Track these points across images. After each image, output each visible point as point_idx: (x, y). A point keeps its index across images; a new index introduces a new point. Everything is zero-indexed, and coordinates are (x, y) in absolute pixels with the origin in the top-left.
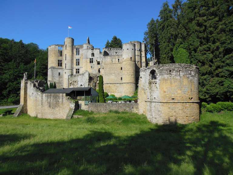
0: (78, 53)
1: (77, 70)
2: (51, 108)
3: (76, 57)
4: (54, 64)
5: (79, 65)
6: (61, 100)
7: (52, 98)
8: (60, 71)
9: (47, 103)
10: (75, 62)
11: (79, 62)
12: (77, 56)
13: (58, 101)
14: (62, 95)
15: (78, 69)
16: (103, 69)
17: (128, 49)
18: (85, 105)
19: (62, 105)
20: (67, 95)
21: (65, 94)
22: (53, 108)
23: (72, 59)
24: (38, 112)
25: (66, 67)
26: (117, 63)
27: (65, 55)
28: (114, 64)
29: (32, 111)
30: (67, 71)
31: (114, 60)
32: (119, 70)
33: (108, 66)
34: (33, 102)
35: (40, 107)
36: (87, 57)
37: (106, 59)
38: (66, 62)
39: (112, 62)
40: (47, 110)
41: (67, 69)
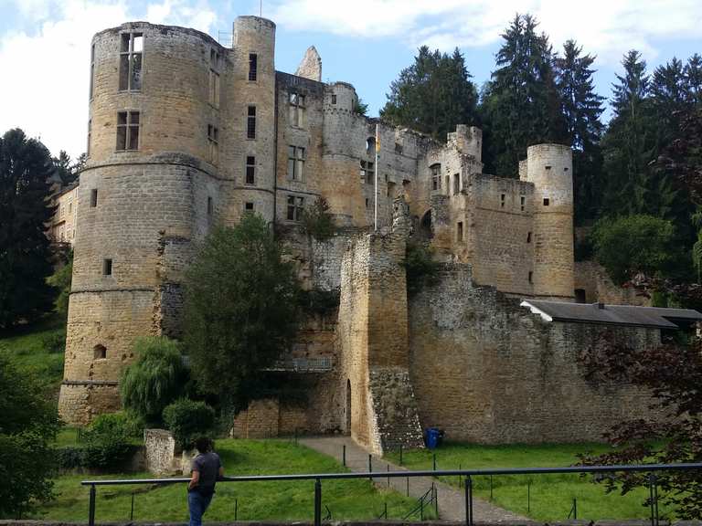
2: (602, 391)
3: (290, 134)
8: (211, 187)
10: (286, 161)
12: (295, 130)
14: (647, 334)
15: (296, 196)
21: (656, 334)
24: (515, 413)
25: (257, 176)
26: (519, 211)
27: (246, 109)
28: (508, 213)
29: (465, 410)
30: (260, 196)
31: (508, 198)
32: (522, 243)
33: (490, 216)
34: (470, 363)
35: (527, 386)
36: (349, 150)
37: (483, 189)
38: (252, 148)
39: (503, 204)
40: (576, 403)
41: (259, 187)
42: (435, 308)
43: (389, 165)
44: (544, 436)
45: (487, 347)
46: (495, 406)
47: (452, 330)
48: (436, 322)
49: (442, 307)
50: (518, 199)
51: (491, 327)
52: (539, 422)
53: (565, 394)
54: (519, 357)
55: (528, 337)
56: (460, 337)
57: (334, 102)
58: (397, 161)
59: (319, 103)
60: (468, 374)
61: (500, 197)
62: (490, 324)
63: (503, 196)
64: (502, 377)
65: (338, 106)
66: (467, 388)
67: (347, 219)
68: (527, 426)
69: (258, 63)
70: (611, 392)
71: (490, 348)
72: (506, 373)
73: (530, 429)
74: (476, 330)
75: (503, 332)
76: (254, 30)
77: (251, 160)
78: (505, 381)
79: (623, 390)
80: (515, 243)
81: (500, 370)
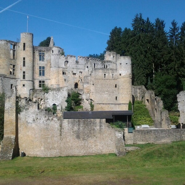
0: (42, 58)
1: (40, 82)
2: (81, 139)
3: (39, 63)
4: (4, 70)
5: (44, 75)
6: (98, 128)
7: (82, 125)
8: (12, 81)
9: (73, 132)
10: (38, 71)
11: (44, 71)
12: (41, 62)
13: (94, 129)
14: (100, 121)
15: (42, 80)
16: (93, 85)
17: (127, 64)
18: (129, 133)
19: (101, 134)
20: (108, 121)
21: (104, 120)
22: (84, 139)
23: (33, 66)
24: (51, 147)
25: (26, 77)
26: (111, 78)
27: (23, 58)
28: (107, 79)
29: (35, 146)
30: (26, 82)
31: (107, 75)
32: (113, 88)
33: (100, 81)
34: (37, 133)
35: (55, 139)
36: (58, 65)
37: (97, 73)
38: (24, 69)
39: (105, 77)
40: (72, 143)
41: (26, 80)
42: (27, 117)
43: (73, 68)
44: (61, 154)
45: (41, 128)
46: (44, 145)
47: (31, 123)
48: (27, 121)
49: (29, 117)
50: (111, 74)
51: (43, 122)
52: (60, 149)
53: (68, 141)
54: (53, 130)
55: (55, 124)
56: (34, 125)
57: (53, 52)
58: (77, 66)
59: (49, 53)
60: (36, 136)
61: (104, 75)
62: (43, 121)
63: (105, 75)
64: (47, 136)
65: (54, 53)
66: (36, 140)
67: (57, 86)
68: (55, 151)
69: (26, 45)
70: (85, 139)
71: (42, 128)
72: (48, 135)
73: (56, 152)
74: (38, 123)
75: (47, 123)
76: (24, 36)
77: (24, 72)
78: (48, 138)
79: (90, 139)
80: (110, 88)
81: (46, 134)
